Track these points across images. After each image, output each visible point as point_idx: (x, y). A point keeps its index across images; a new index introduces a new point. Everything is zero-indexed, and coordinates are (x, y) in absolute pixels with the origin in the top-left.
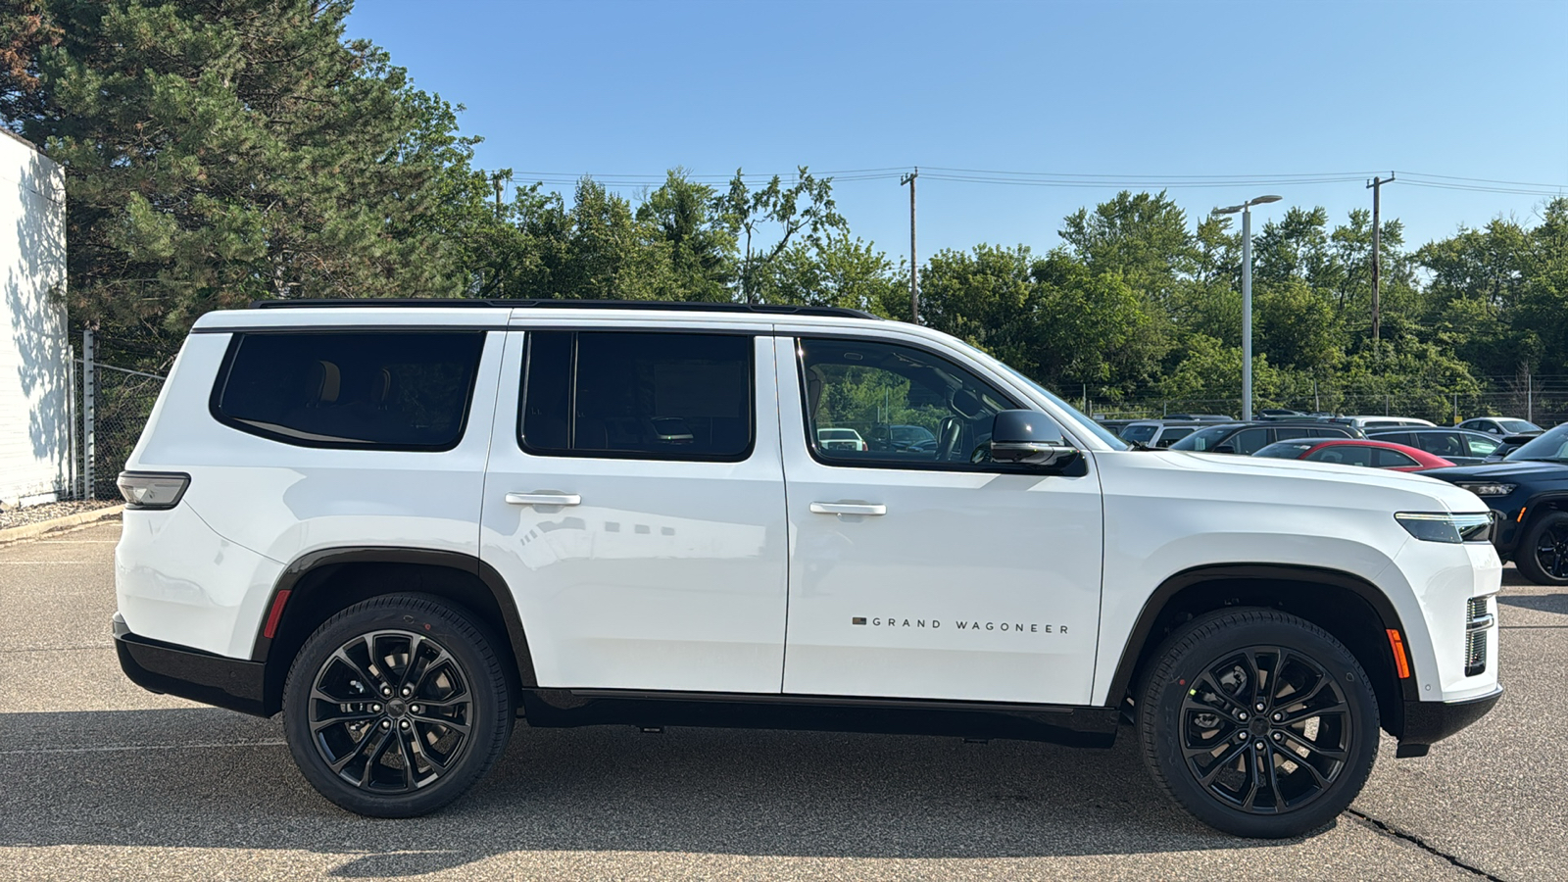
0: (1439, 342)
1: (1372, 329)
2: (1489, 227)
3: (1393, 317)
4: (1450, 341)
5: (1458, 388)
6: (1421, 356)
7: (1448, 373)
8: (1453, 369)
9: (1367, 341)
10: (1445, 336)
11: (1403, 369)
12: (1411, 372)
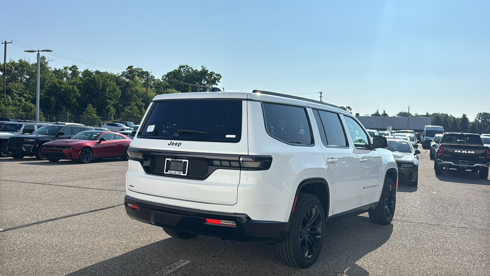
0: (24, 97)
1: (3, 91)
2: (19, 61)
3: (10, 87)
4: (27, 97)
5: (33, 112)
6: (20, 101)
7: (29, 107)
8: (31, 106)
9: (2, 95)
10: (26, 95)
11: (15, 105)
12: (17, 106)
